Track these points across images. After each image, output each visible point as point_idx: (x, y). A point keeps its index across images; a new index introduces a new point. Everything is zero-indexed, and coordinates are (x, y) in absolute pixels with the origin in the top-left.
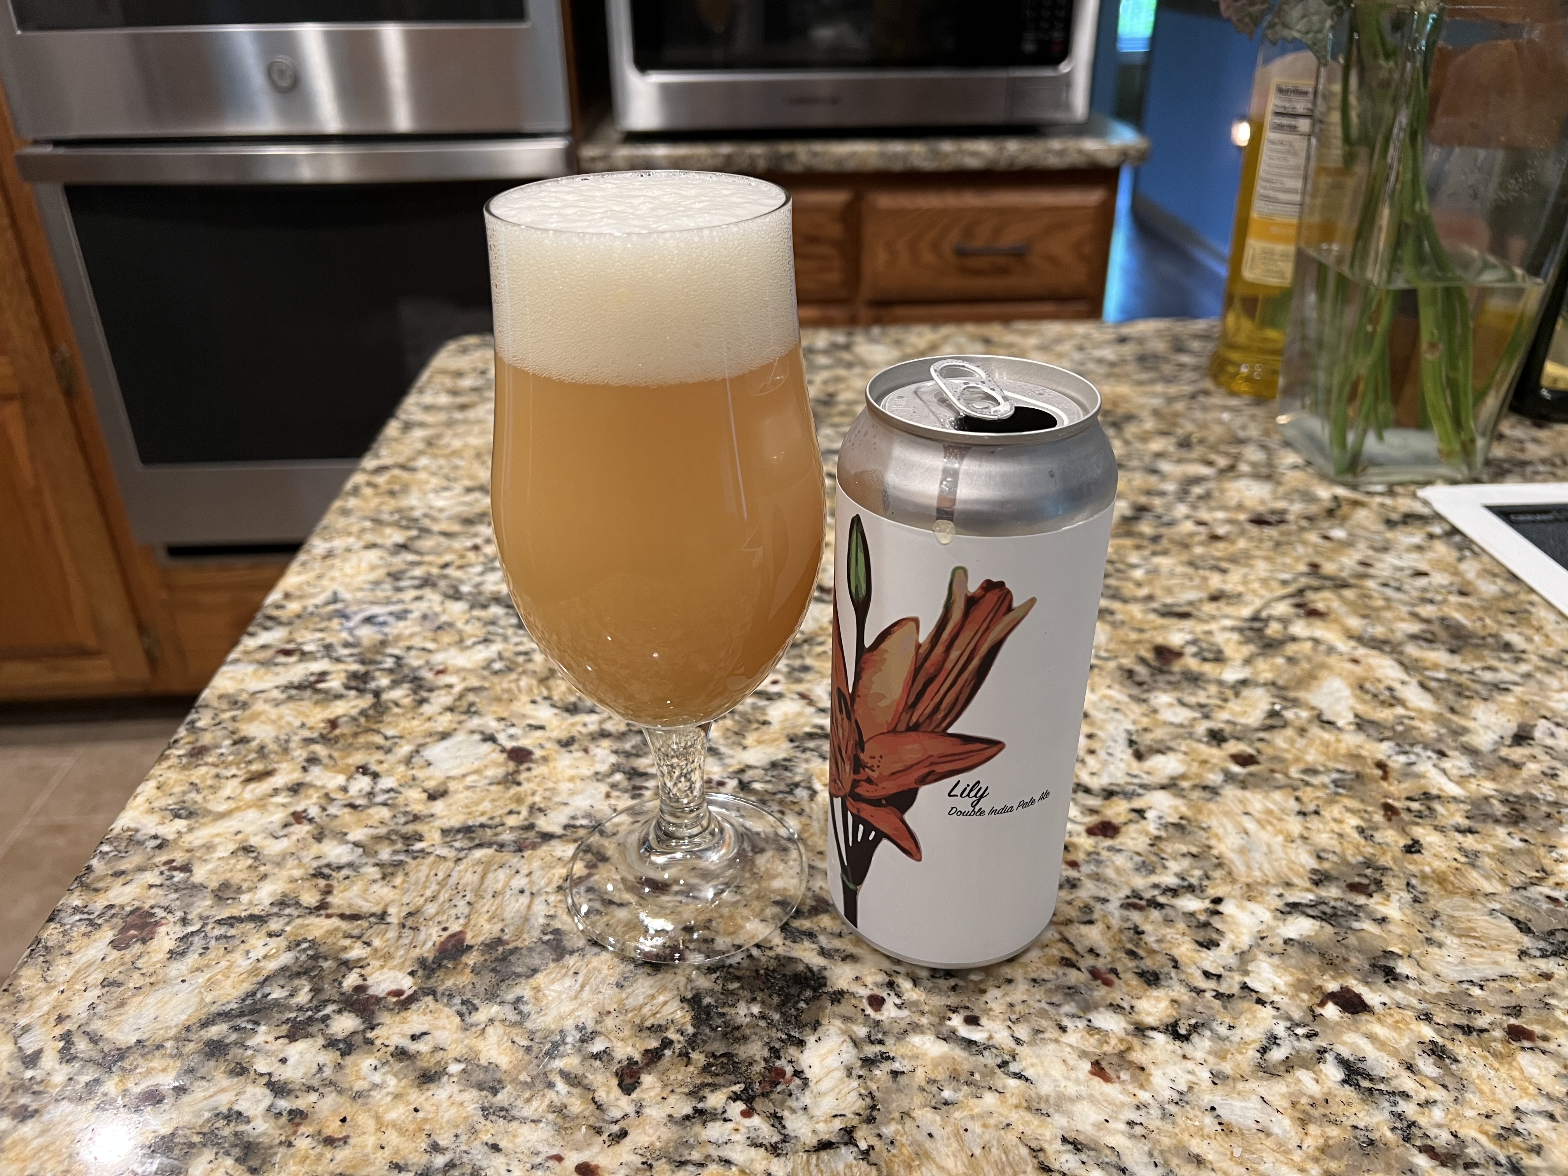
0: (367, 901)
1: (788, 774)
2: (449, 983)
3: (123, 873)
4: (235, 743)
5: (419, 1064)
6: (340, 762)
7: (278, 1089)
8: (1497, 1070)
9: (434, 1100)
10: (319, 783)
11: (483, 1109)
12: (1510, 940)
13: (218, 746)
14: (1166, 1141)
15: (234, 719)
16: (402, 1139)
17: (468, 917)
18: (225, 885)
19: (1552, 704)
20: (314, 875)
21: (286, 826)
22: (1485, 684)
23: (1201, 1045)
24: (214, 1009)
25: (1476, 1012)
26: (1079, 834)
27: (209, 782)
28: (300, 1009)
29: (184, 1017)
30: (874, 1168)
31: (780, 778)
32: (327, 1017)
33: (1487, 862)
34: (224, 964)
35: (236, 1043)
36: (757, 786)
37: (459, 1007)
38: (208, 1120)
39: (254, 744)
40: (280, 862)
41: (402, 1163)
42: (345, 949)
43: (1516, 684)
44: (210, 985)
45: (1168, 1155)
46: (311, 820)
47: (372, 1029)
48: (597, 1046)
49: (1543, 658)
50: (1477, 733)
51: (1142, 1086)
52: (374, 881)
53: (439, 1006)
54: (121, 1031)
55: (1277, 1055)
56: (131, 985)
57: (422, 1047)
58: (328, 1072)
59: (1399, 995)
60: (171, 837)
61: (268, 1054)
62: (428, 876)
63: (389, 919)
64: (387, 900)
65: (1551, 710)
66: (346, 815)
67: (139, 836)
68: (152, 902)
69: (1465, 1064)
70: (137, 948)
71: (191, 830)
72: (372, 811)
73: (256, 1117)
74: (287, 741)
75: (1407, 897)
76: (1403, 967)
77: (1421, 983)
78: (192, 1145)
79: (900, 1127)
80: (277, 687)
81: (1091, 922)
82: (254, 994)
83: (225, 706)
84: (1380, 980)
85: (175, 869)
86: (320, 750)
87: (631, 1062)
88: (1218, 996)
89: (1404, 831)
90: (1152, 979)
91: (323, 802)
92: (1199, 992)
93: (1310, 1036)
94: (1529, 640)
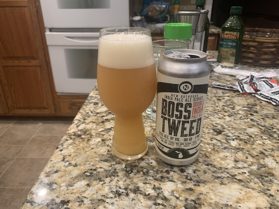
3: (92, 99)
14: (228, 124)
23: (232, 117)
25: (268, 116)
29: (105, 110)
38: (111, 118)
51: (225, 120)
54: (98, 111)
55: (242, 118)
56: (97, 108)
59: (258, 114)
67: (93, 96)
68: (97, 102)
69: (266, 120)
75: (260, 106)
76: (259, 112)
77: (261, 113)
78: (110, 120)
81: (218, 107)
84: (256, 113)
88: (234, 113)
89: (260, 101)
90: (226, 112)
92: (232, 113)
93: (246, 117)
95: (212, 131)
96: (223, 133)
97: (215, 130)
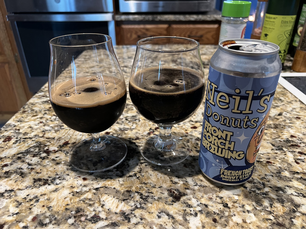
0: (51, 136)
1: (135, 118)
2: (64, 149)
3: (7, 130)
4: (31, 110)
5: (56, 161)
6: (51, 114)
7: (29, 164)
8: (263, 168)
9: (58, 167)
10: (46, 117)
11: (67, 169)
12: (270, 147)
13: (28, 111)
15: (32, 107)
16: (51, 173)
17: (70, 139)
18: (26, 133)
19: (288, 109)
20: (42, 132)
21: (38, 124)
22: (275, 106)
24: (20, 152)
25: (261, 158)
26: (189, 128)
27: (25, 116)
28: (36, 152)
29: (14, 153)
30: (139, 180)
31: (134, 118)
32: (41, 154)
33: (268, 134)
34: (23, 145)
35: (23, 157)
36: (129, 120)
37: (65, 153)
38: (16, 169)
39: (35, 111)
40: (36, 129)
41: (50, 177)
42: (46, 143)
43: (281, 106)
44: (20, 148)
45: (196, 180)
46: (43, 123)
47: (49, 156)
48: (90, 159)
49: (287, 102)
50: (271, 114)
51: (193, 169)
52: (53, 133)
53: (62, 152)
54: (2, 155)
56: (5, 148)
57: (58, 159)
58: (39, 162)
60: (17, 125)
61: (29, 159)
62: (63, 132)
63: (55, 139)
64: (55, 136)
65: (287, 110)
66: (50, 122)
67: (11, 125)
68: (11, 135)
69: (257, 167)
70: (7, 142)
71: (21, 124)
72: (55, 122)
73: (25, 169)
74: (41, 110)
78: (12, 173)
79: (145, 174)
80: (41, 102)
81: (189, 142)
82: (28, 150)
83: (30, 104)
85: (17, 130)
86: (47, 112)
87: (96, 162)
90: (198, 152)
91: (46, 120)
94: (285, 99)
95: (166, 194)
96: (183, 199)
97: (173, 191)
